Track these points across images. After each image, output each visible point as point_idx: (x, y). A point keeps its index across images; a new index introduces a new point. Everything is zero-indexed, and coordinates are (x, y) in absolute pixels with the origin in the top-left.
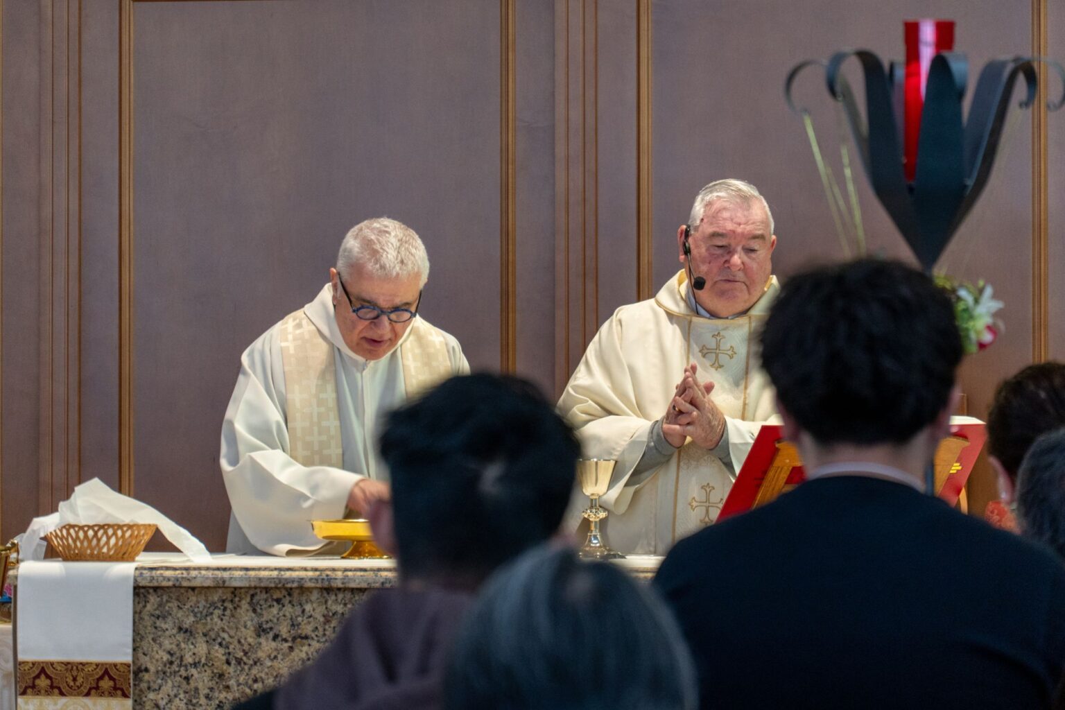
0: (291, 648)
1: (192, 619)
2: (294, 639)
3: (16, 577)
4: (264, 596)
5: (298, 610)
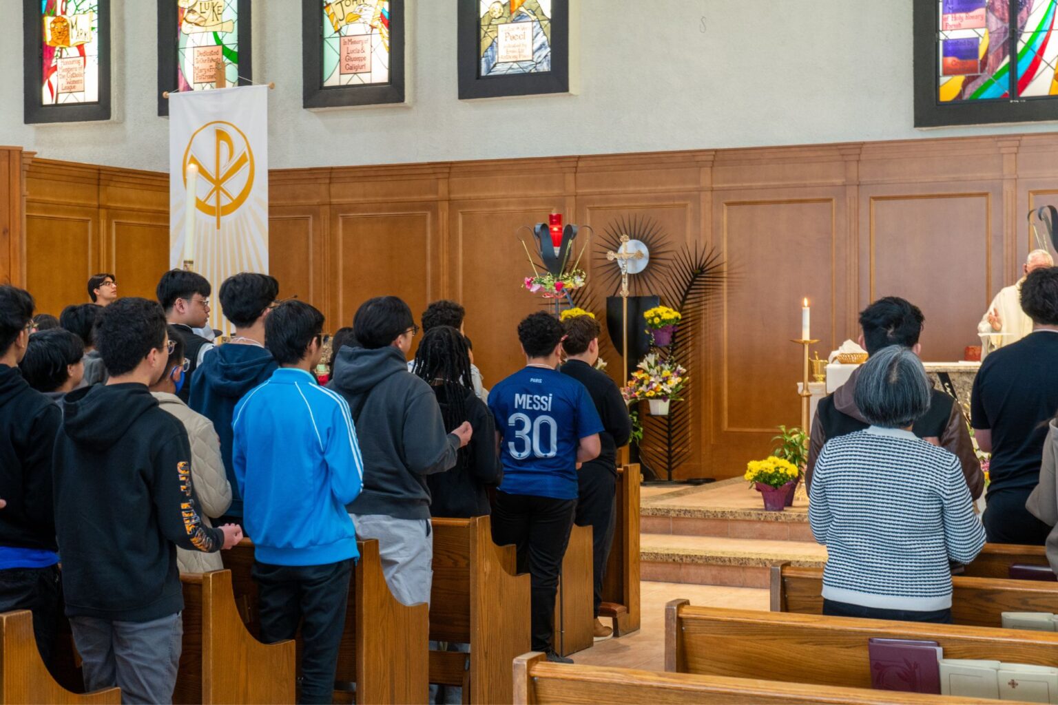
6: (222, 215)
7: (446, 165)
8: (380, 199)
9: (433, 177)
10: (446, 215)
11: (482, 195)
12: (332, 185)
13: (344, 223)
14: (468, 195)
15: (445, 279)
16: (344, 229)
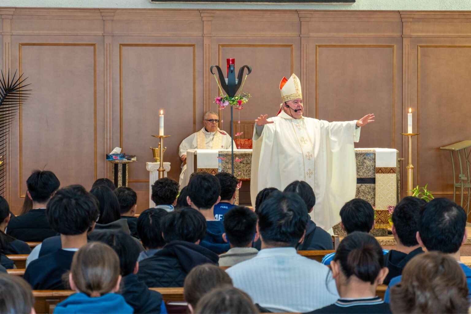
0: (246, 165)
1: (228, 160)
2: (247, 164)
3: (197, 153)
4: (241, 156)
5: (247, 159)
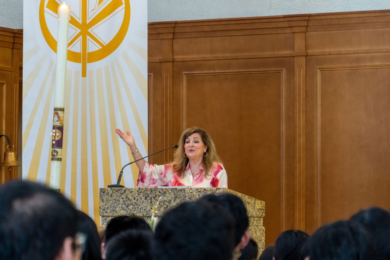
6: (88, 62)
7: (304, 18)
8: (228, 55)
9: (288, 31)
10: (303, 72)
11: (343, 49)
12: (175, 41)
13: (188, 81)
14: (327, 50)
15: (301, 141)
16: (189, 88)
